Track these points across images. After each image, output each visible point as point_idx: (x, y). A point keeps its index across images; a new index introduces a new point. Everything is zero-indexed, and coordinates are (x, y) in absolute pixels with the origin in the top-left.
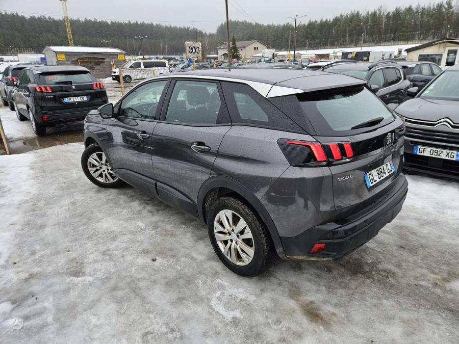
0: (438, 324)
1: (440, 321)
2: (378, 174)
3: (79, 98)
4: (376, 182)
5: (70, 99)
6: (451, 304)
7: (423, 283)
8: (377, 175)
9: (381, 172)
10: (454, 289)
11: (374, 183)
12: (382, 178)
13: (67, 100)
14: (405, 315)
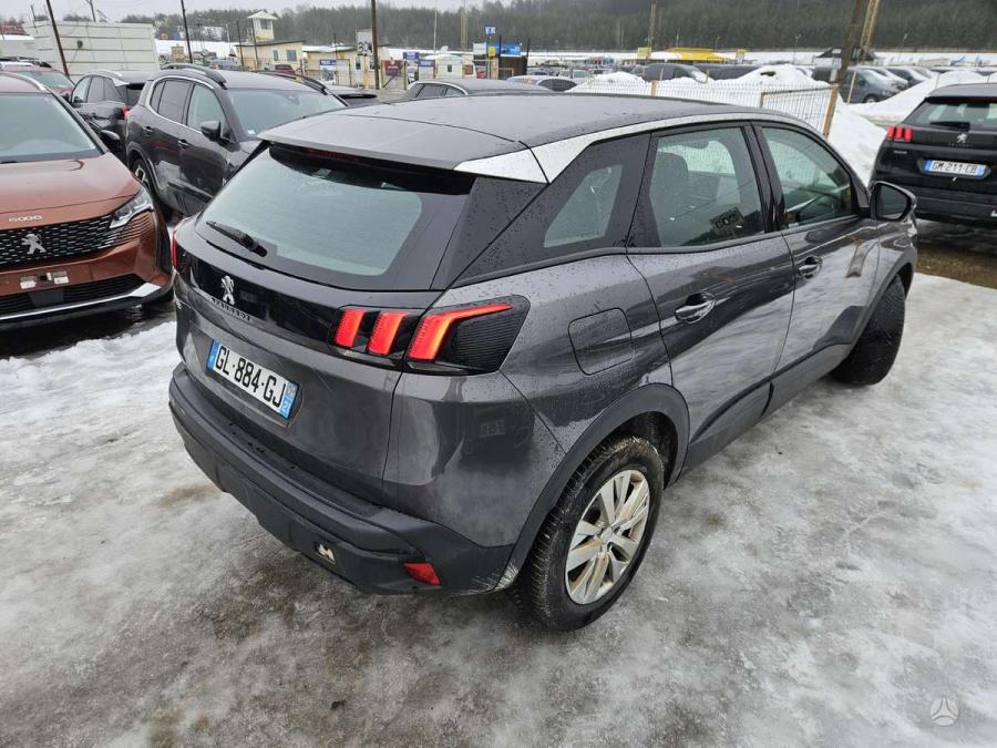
0: (68, 643)
1: (71, 652)
2: (240, 369)
3: (965, 165)
4: (224, 375)
5: (941, 165)
6: (95, 703)
7: (183, 680)
8: (236, 367)
9: (248, 374)
10: (126, 734)
11: (220, 372)
12: (240, 385)
13: (933, 167)
14: (120, 606)
